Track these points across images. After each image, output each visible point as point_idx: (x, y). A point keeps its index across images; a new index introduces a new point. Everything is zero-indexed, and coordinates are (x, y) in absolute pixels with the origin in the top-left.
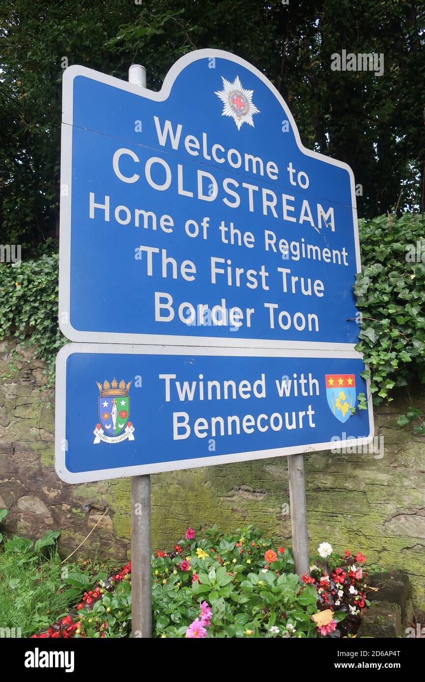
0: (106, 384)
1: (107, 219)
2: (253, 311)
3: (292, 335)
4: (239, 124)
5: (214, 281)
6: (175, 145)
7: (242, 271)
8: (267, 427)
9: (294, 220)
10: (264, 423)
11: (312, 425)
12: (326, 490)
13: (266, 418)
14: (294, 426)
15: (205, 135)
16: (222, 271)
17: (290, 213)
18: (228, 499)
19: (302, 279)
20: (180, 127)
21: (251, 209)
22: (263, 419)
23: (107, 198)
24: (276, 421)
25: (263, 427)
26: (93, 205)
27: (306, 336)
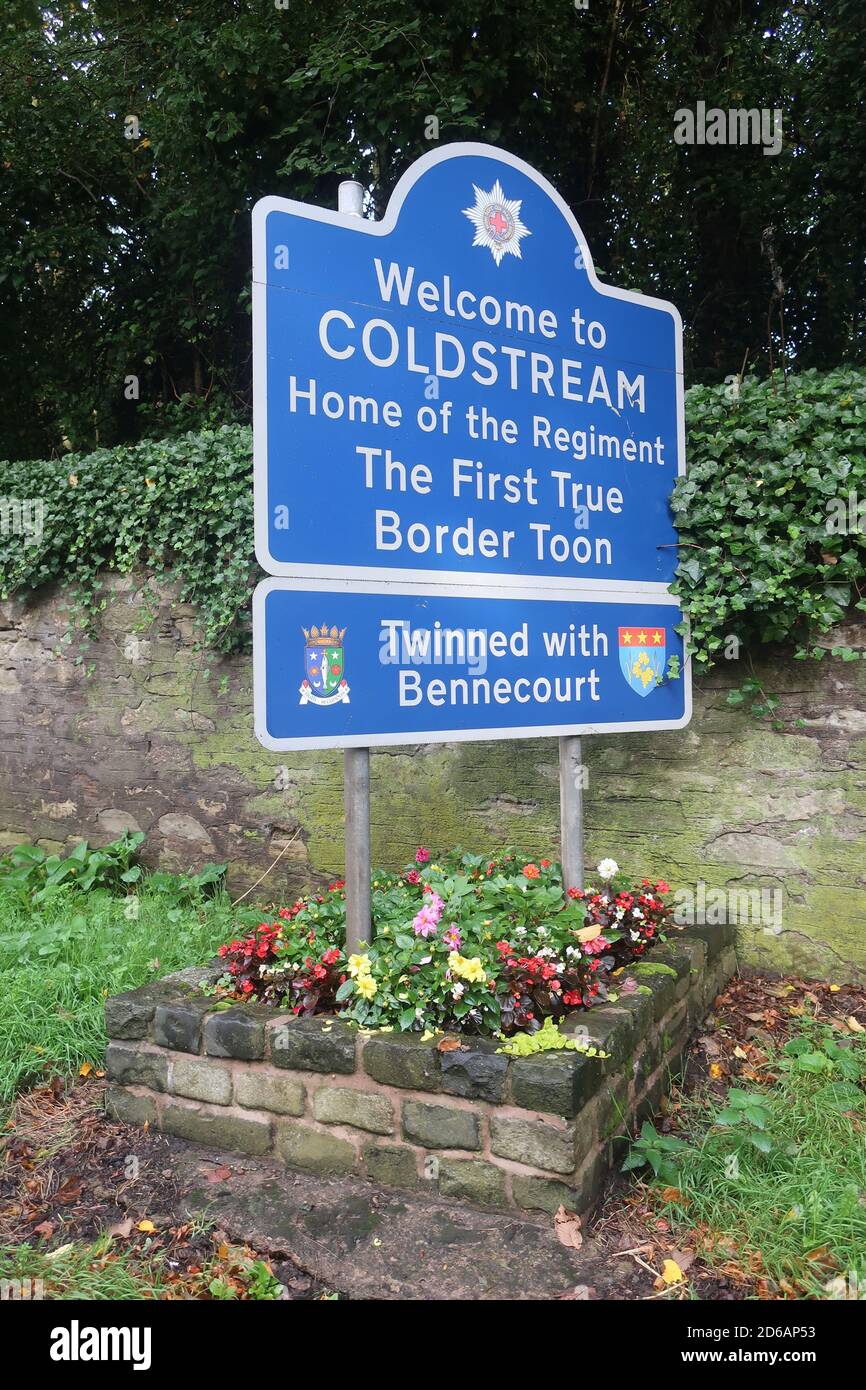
0: (314, 631)
1: (313, 411)
2: (512, 534)
3: (571, 569)
4: (498, 257)
5: (457, 493)
6: (404, 300)
7: (498, 477)
8: (528, 697)
9: (579, 398)
10: (524, 690)
11: (596, 698)
12: (624, 799)
13: (527, 683)
14: (568, 697)
15: (447, 279)
16: (469, 479)
17: (573, 388)
18: (481, 813)
19: (589, 487)
20: (411, 271)
21: (514, 386)
22: (522, 686)
23: (313, 383)
24: (542, 690)
25: (523, 695)
26: (294, 394)
27: (593, 571)
